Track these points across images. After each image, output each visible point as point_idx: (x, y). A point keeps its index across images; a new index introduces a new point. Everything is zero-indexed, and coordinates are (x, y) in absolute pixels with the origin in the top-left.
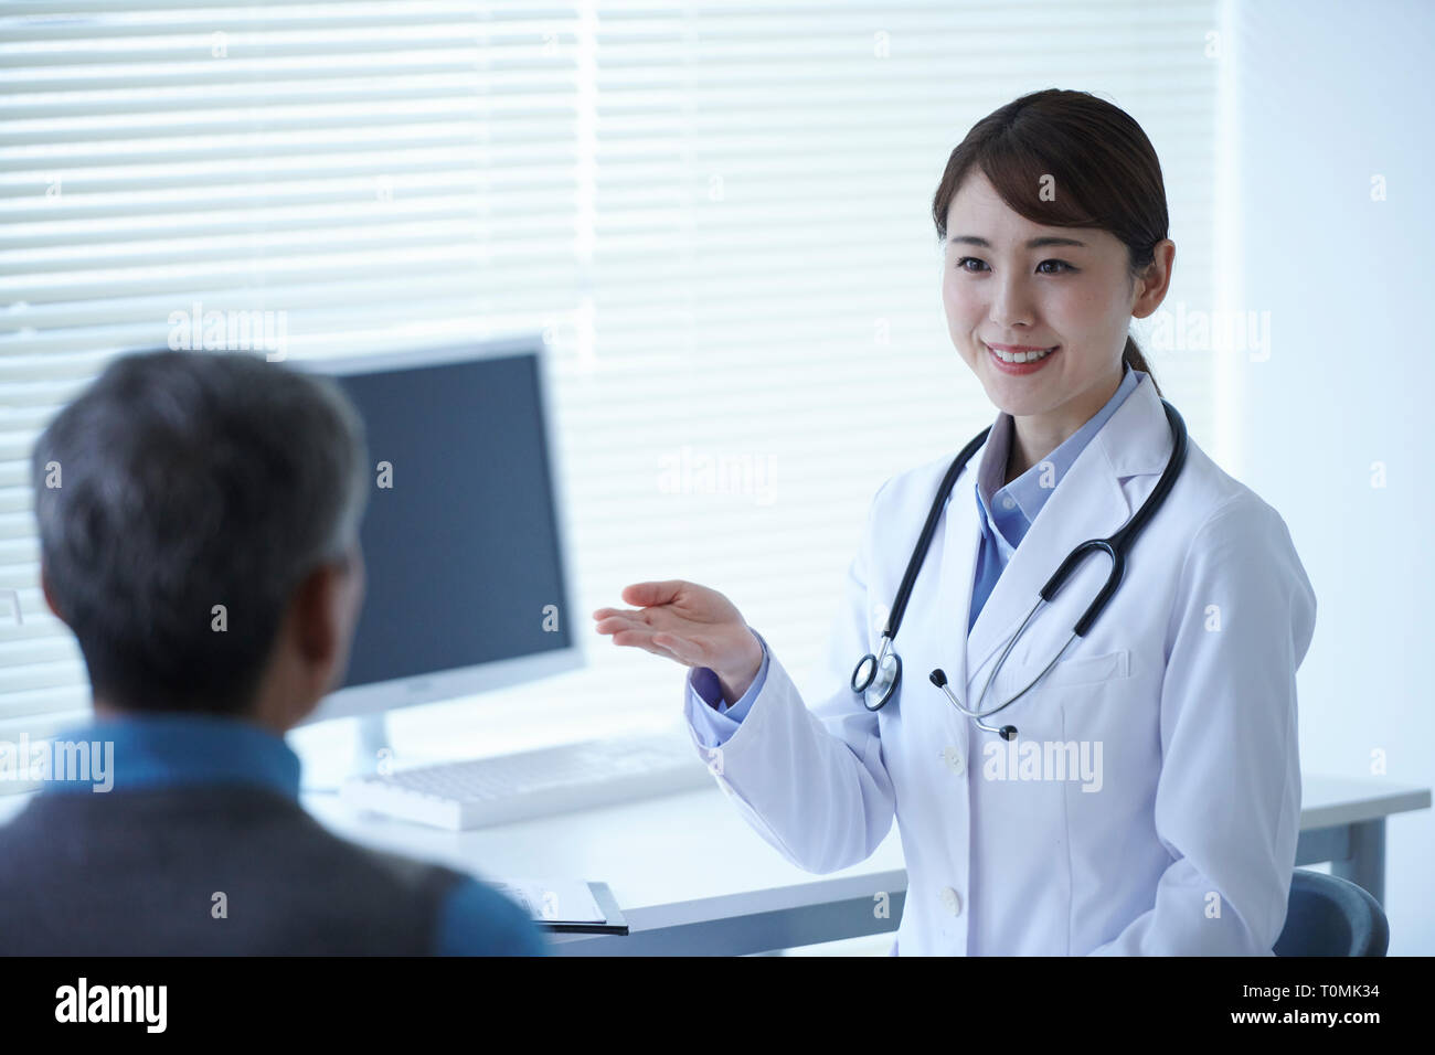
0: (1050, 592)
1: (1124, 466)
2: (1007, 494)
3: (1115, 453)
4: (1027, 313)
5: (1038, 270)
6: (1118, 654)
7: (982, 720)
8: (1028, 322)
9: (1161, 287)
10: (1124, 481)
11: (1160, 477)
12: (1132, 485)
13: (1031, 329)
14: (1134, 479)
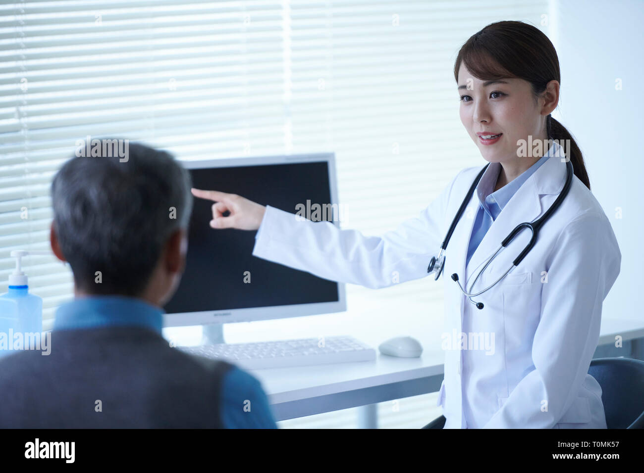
0: (505, 243)
1: (543, 189)
2: (492, 197)
3: (539, 182)
4: (486, 117)
5: (491, 97)
6: (527, 273)
7: (471, 298)
8: (488, 120)
9: (554, 102)
10: (541, 196)
11: (558, 195)
12: (544, 199)
13: (489, 124)
14: (546, 196)
